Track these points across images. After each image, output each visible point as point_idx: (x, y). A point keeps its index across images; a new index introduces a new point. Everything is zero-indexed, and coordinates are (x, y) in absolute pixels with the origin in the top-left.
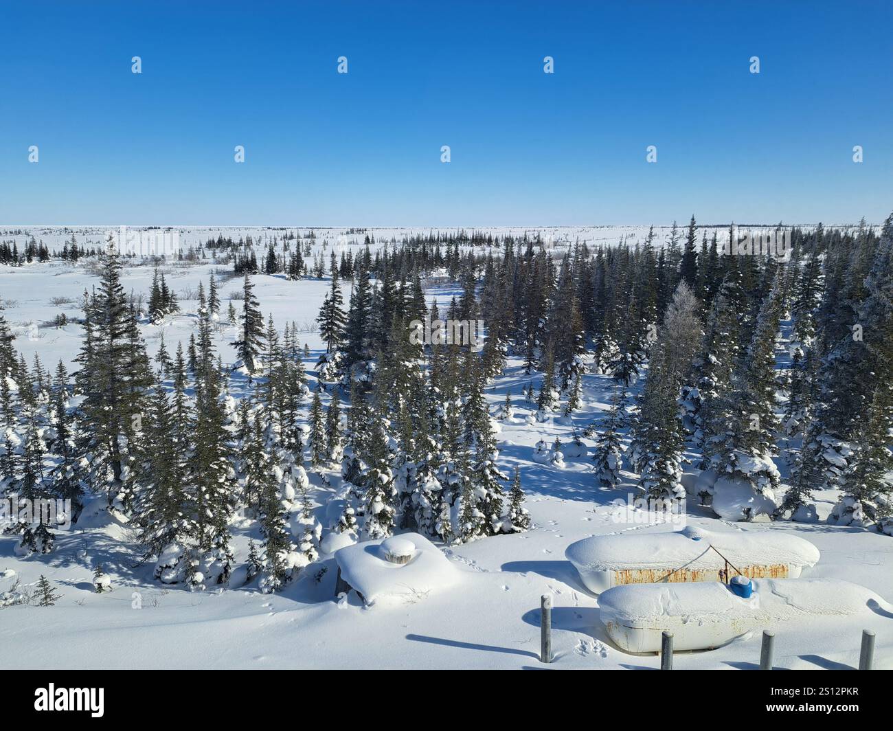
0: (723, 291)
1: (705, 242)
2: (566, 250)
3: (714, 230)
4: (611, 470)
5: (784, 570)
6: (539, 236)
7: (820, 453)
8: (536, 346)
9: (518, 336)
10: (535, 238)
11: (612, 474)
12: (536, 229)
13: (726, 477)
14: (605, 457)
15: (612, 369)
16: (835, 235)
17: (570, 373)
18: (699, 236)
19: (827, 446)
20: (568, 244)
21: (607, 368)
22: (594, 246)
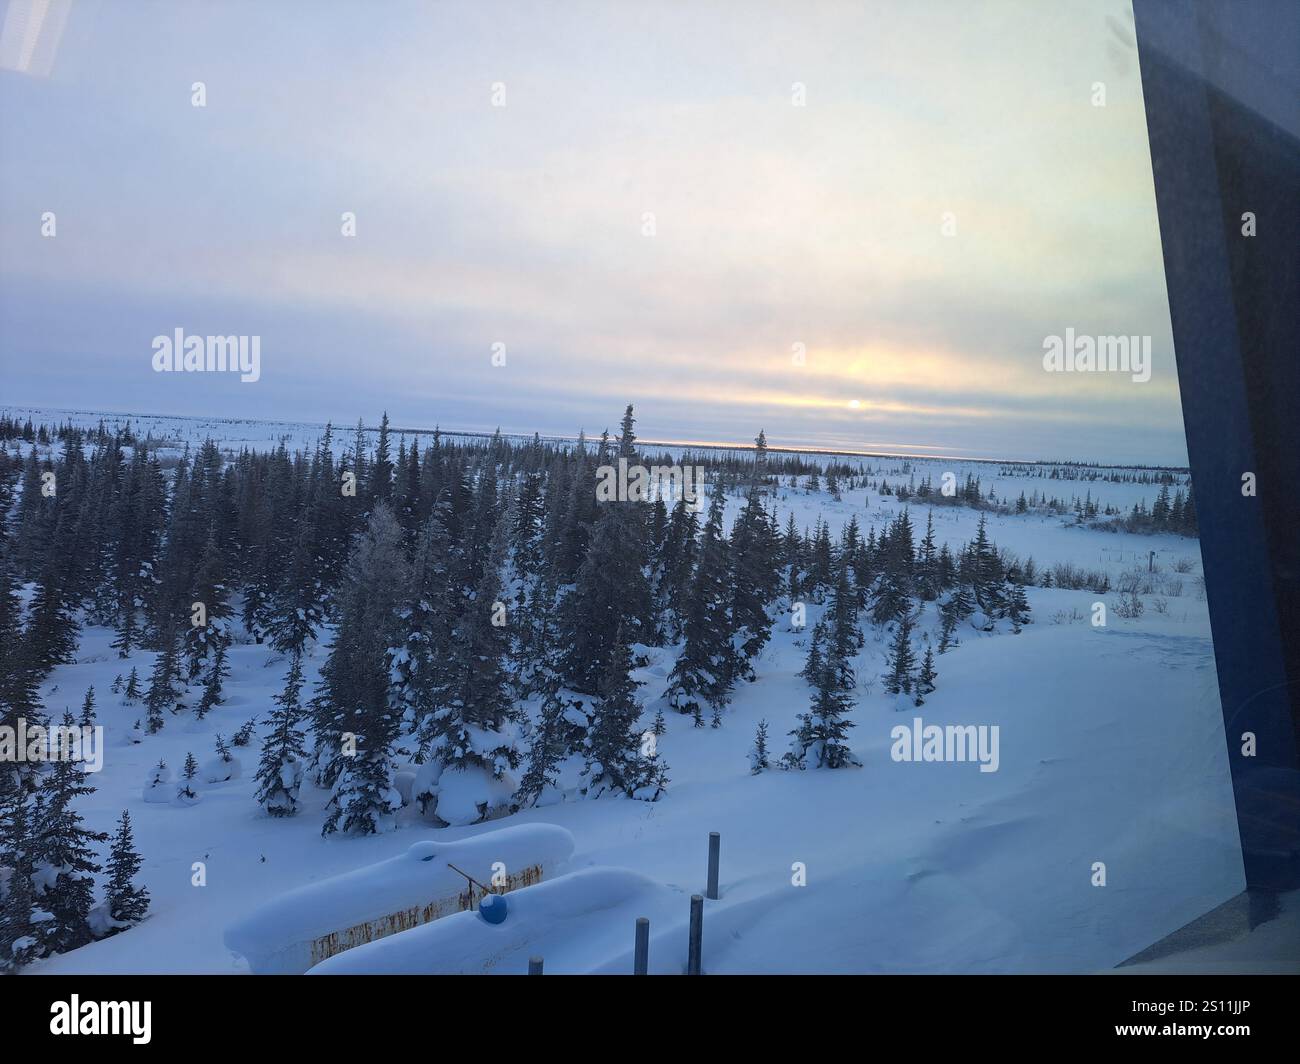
0: (437, 513)
1: (402, 450)
2: (180, 455)
3: (414, 435)
4: (287, 791)
5: (538, 873)
6: (127, 430)
7: (560, 714)
8: (136, 609)
9: (100, 594)
10: (120, 433)
11: (288, 796)
12: (120, 418)
13: (455, 765)
14: (275, 772)
15: (275, 635)
16: (546, 450)
17: (204, 647)
18: (394, 442)
19: (566, 703)
20: (183, 444)
21: (266, 634)
22: (226, 450)
